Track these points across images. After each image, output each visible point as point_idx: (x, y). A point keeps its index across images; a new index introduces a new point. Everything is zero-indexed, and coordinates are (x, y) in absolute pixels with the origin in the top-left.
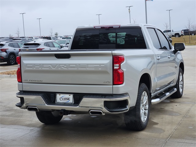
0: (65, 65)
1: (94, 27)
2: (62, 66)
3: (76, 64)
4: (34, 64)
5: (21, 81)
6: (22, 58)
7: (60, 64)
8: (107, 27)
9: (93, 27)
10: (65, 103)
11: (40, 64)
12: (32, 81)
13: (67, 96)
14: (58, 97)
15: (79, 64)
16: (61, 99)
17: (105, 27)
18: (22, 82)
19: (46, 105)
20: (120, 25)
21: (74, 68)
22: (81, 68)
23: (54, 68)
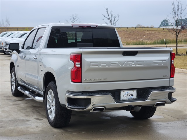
1: (72, 25)
2: (130, 63)
4: (100, 62)
16: (125, 96)
19: (116, 103)
20: (97, 25)
21: (142, 64)
22: (147, 64)
23: (123, 65)
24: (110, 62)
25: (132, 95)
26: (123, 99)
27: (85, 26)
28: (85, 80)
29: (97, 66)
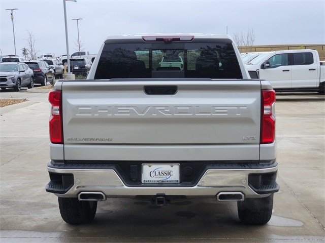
0: (167, 106)
1: (143, 37)
2: (160, 109)
3: (190, 106)
4: (96, 106)
5: (61, 141)
6: (64, 94)
7: (155, 106)
8: (168, 39)
9: (141, 38)
10: (163, 181)
11: (109, 106)
12: (86, 140)
13: (166, 168)
14: (147, 170)
15: (197, 106)
16: (153, 174)
17: (164, 38)
18: (62, 143)
19: (125, 187)
20: (193, 36)
21: (187, 113)
22: (201, 113)
23: (142, 113)
24: (117, 106)
25: (169, 173)
26: (147, 180)
27: (168, 38)
28: (69, 140)
29: (90, 113)
